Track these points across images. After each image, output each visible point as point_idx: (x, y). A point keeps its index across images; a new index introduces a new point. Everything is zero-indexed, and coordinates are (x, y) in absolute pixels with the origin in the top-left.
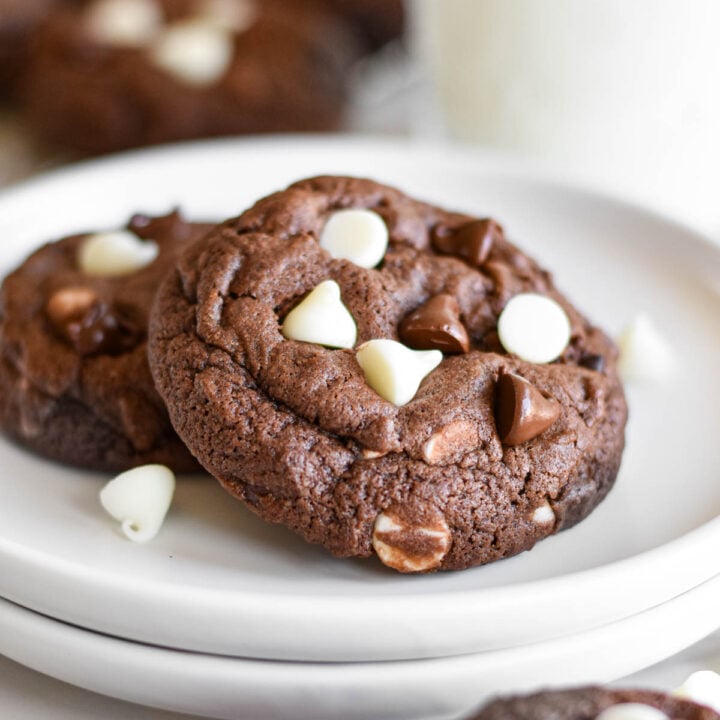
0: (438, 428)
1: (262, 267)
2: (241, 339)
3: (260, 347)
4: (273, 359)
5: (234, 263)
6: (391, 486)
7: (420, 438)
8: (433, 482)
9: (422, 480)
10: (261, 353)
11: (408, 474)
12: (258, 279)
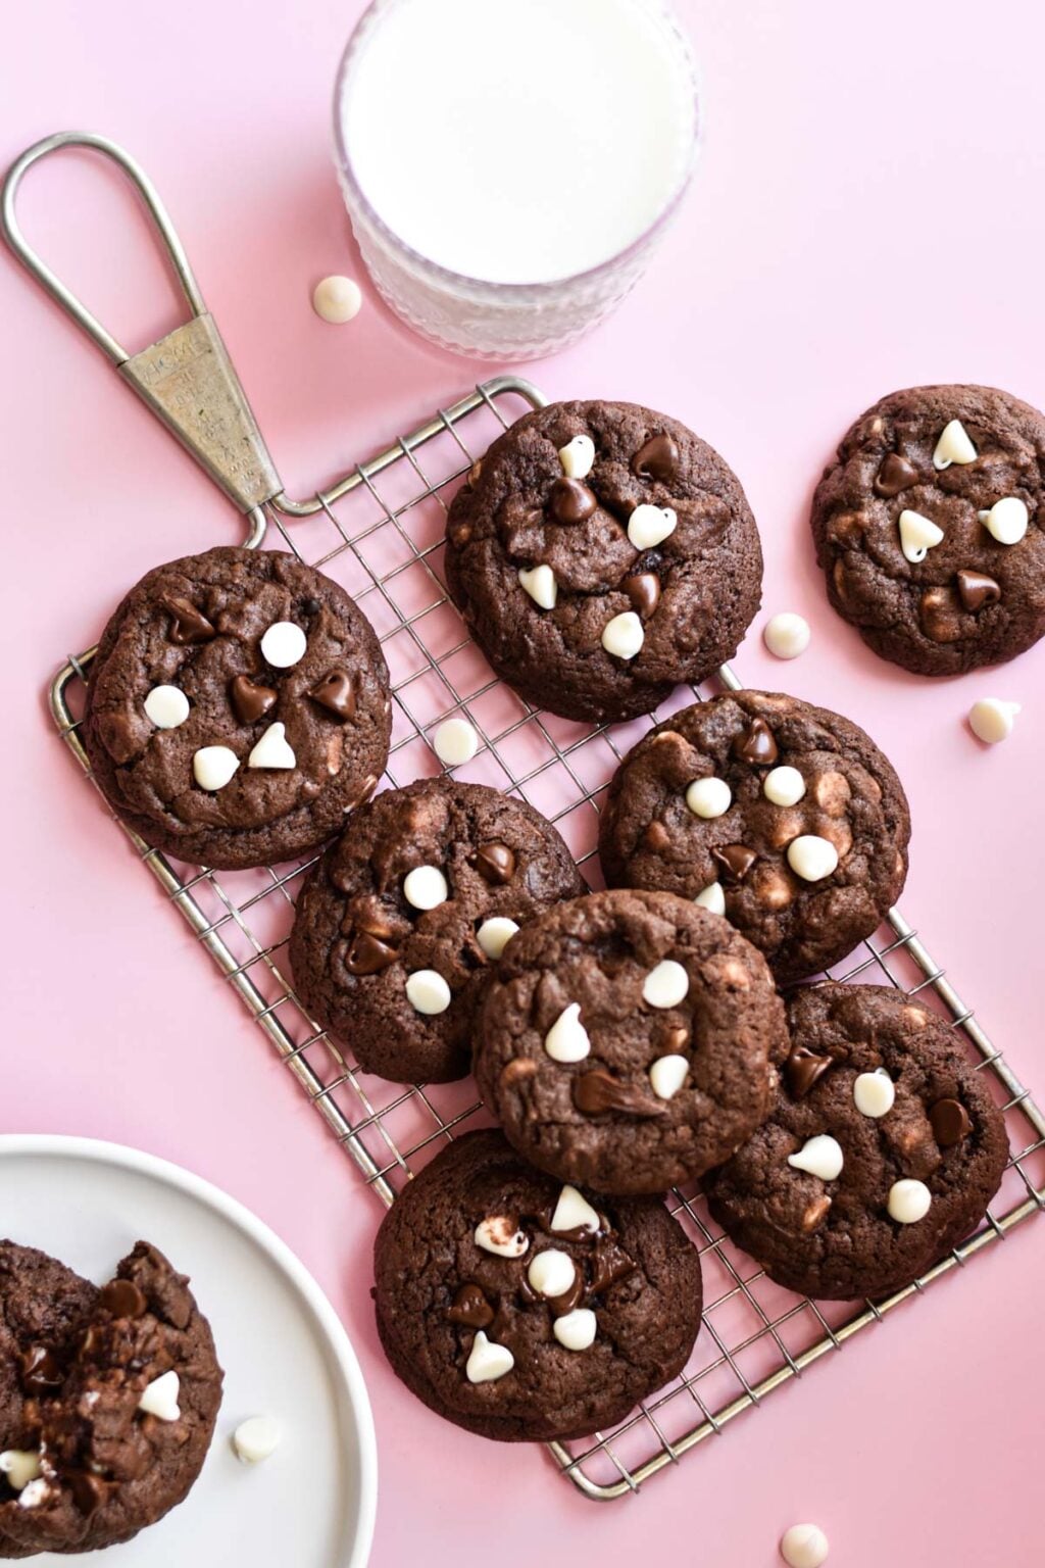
0: (325, 761)
1: (164, 781)
2: (200, 820)
3: (214, 815)
4: (227, 815)
5: (149, 791)
6: (336, 800)
7: (324, 773)
8: (349, 777)
9: (344, 783)
10: (218, 817)
11: (336, 788)
12: (171, 787)
